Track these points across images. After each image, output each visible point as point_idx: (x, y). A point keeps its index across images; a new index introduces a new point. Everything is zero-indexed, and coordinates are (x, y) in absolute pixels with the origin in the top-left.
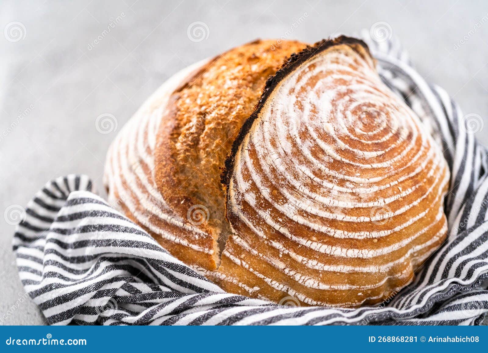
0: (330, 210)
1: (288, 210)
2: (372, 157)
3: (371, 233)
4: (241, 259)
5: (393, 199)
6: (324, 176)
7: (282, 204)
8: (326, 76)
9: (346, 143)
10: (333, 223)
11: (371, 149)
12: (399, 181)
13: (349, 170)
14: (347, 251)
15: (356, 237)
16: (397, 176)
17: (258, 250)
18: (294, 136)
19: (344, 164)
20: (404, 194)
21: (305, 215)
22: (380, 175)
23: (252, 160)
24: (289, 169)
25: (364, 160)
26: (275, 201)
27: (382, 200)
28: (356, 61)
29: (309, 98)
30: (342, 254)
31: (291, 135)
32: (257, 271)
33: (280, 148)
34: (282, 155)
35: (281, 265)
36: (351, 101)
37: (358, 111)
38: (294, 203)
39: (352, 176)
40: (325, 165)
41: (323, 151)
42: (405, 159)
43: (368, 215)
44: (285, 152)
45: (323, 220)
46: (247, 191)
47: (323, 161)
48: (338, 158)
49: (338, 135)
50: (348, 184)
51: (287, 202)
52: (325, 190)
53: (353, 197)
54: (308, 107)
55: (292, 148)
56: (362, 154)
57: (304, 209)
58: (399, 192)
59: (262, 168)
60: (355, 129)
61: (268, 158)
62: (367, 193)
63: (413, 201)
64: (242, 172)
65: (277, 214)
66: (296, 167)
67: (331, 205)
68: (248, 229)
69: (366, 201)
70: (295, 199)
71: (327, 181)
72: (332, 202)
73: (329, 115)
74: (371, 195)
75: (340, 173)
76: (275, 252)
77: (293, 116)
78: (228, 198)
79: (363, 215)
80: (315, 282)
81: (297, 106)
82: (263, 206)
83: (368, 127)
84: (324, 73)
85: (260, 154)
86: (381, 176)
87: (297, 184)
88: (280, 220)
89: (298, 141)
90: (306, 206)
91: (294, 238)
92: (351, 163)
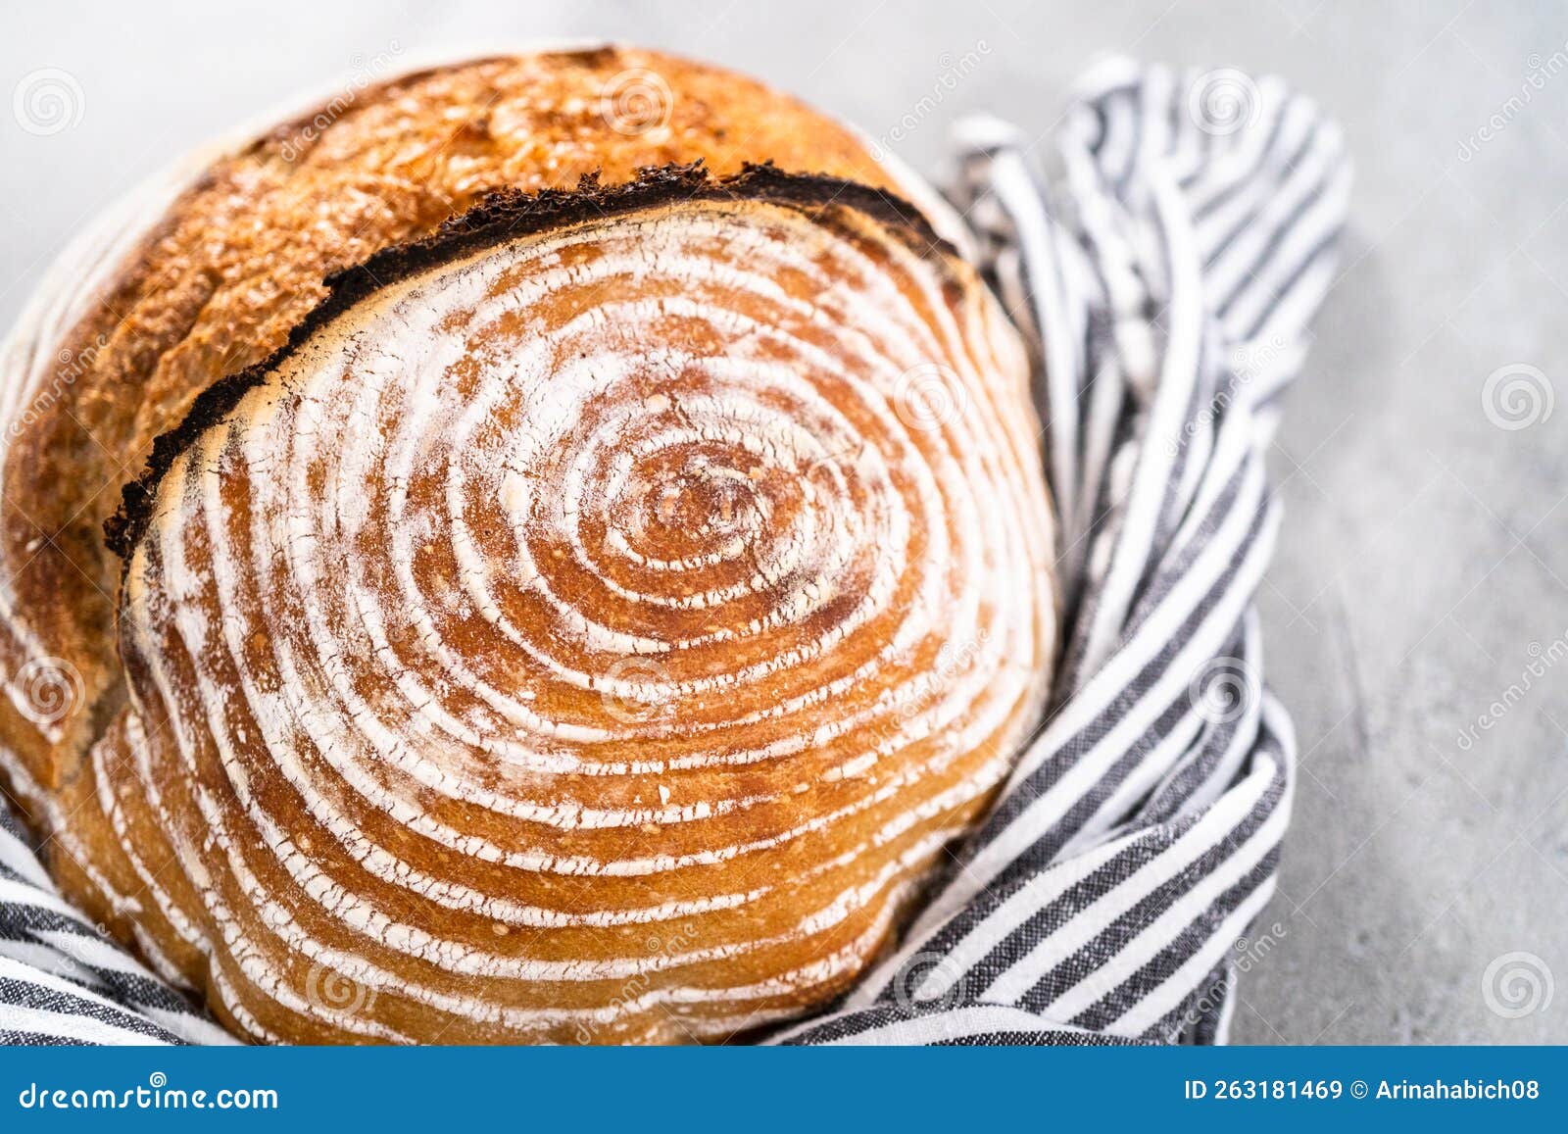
0: (384, 775)
1: (272, 713)
2: (611, 650)
3: (490, 900)
4: (117, 797)
5: (614, 819)
6: (416, 655)
7: (264, 690)
8: (639, 296)
9: (544, 570)
10: (375, 821)
11: (626, 619)
12: (673, 764)
13: (505, 668)
14: (388, 925)
15: (432, 895)
16: (676, 745)
17: (165, 796)
18: (392, 482)
19: (500, 639)
20: (670, 815)
21: (308, 756)
22: (609, 723)
23: (228, 511)
24: (327, 586)
25: (577, 655)
26: (250, 671)
27: (574, 811)
28: (826, 260)
29: (514, 362)
30: (370, 926)
31: (386, 473)
32: (139, 855)
33: (331, 503)
34: (325, 529)
35: (199, 876)
36: (666, 418)
37: (666, 466)
38: (295, 702)
39: (503, 692)
40: (437, 619)
41: (453, 569)
42: (746, 695)
43: (501, 841)
44: (338, 522)
45: (351, 800)
46: (188, 600)
47: (438, 602)
48: (492, 613)
49: (535, 531)
50: (476, 713)
51: (277, 689)
52: (397, 704)
53: (472, 765)
54: (492, 392)
55: (365, 519)
56: (582, 629)
57: (314, 737)
58: (654, 804)
59: (252, 546)
60: (609, 529)
61: (278, 522)
62: (531, 768)
63: (705, 847)
64: (186, 537)
65: (241, 714)
66: (348, 587)
67: (392, 759)
68: (163, 716)
69: (512, 793)
70: (303, 693)
71: (419, 675)
72: (398, 753)
73: (546, 446)
74: (538, 781)
75: (471, 666)
76: (199, 829)
77: (424, 409)
78: (124, 599)
79: (484, 833)
80: (269, 973)
81: (455, 378)
82: (218, 667)
83: (664, 539)
84: (636, 283)
85: (260, 498)
86: (608, 727)
87: (327, 645)
88: (242, 735)
89: (397, 500)
90: (324, 729)
91: (257, 813)
92: (527, 646)
